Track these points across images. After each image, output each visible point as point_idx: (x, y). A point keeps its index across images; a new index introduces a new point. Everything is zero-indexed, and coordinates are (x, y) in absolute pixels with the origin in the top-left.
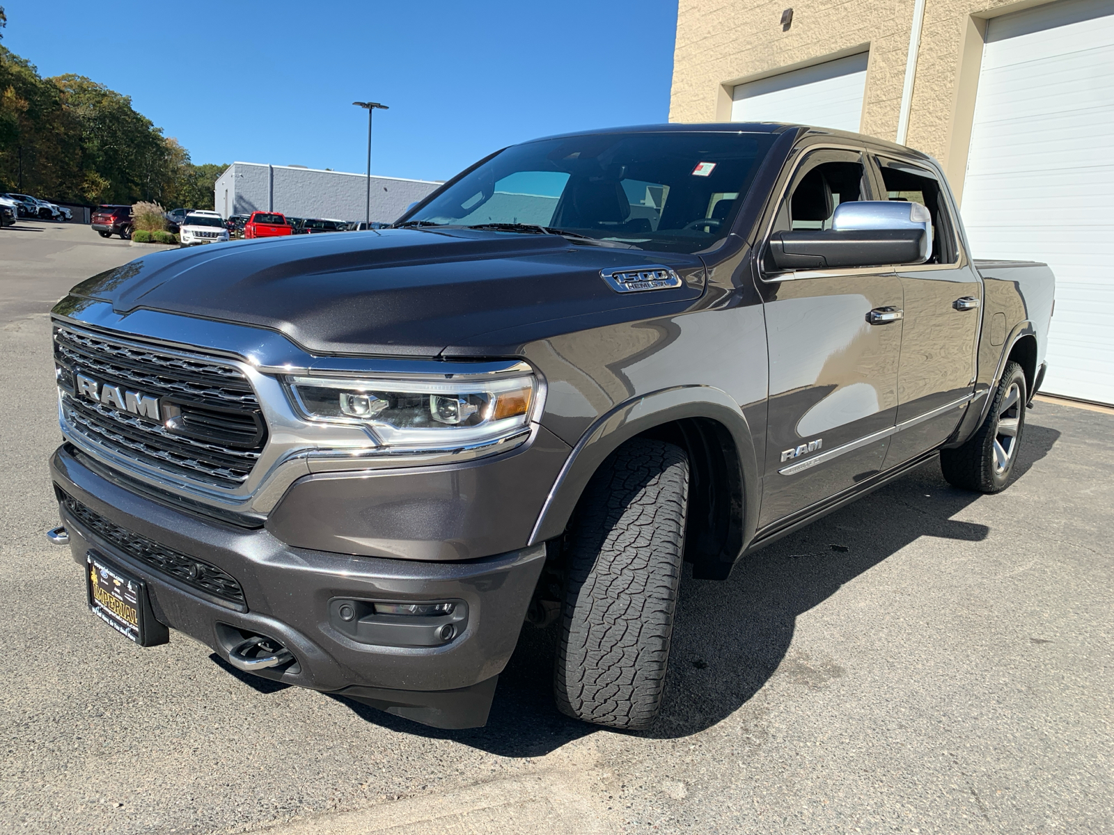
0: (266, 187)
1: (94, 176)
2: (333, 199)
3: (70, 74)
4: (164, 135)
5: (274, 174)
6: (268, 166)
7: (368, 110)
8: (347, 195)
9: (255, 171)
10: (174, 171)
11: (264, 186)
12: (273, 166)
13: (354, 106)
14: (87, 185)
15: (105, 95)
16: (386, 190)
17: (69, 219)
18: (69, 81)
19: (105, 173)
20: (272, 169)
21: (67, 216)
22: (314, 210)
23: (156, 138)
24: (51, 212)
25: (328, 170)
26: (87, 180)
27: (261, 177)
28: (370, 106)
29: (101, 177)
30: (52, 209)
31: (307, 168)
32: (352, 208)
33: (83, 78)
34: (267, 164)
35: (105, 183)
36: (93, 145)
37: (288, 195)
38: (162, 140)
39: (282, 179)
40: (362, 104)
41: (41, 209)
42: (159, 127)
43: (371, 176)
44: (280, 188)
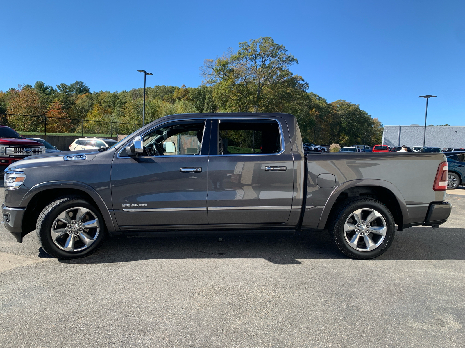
0: (398, 134)
1: (343, 135)
2: (428, 138)
3: (339, 100)
4: (372, 117)
5: (401, 129)
6: (399, 126)
7: (426, 99)
8: (436, 135)
9: (393, 128)
10: (375, 131)
11: (396, 134)
12: (401, 126)
13: (419, 98)
14: (341, 139)
15: (350, 106)
16: (456, 132)
17: (326, 151)
18: (339, 102)
19: (347, 134)
20: (400, 127)
21: (325, 150)
22: (419, 143)
23: (369, 119)
24: (318, 149)
25: (432, 125)
26: (341, 137)
27: (396, 131)
28: (427, 97)
29: (346, 135)
30: (318, 148)
31: (419, 125)
32: (437, 141)
33: (343, 101)
34: (398, 125)
35: (347, 138)
36: (344, 125)
37: (407, 137)
38: (371, 119)
39: (405, 131)
40: (423, 97)
41: (314, 148)
42: (370, 115)
43: (426, 126)
44: (403, 135)
